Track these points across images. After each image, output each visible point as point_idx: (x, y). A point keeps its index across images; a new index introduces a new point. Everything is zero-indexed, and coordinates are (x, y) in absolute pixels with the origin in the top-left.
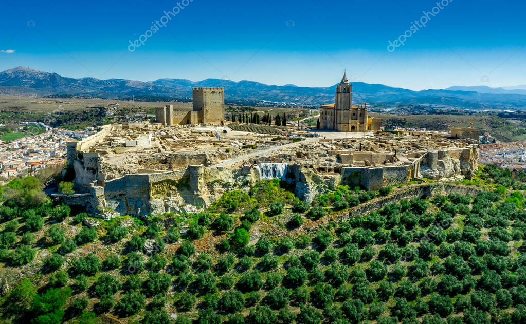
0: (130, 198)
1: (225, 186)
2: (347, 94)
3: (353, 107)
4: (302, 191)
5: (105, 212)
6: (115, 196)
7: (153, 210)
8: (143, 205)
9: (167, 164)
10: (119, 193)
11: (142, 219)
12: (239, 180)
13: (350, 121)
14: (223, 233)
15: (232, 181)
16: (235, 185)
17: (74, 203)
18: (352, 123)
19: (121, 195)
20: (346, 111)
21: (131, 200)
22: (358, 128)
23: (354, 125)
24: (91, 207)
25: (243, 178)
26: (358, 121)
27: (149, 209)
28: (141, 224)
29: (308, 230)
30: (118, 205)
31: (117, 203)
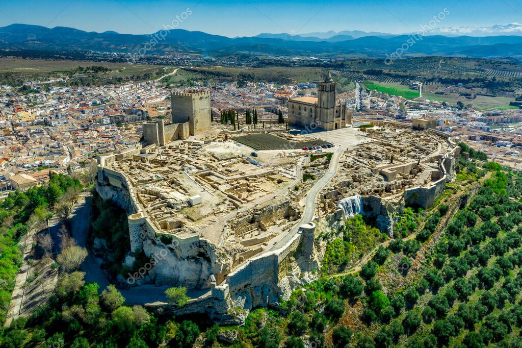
0: (256, 287)
1: (325, 238)
2: (332, 93)
3: (337, 104)
4: (384, 224)
5: (237, 314)
6: (239, 290)
7: (283, 294)
8: (270, 290)
9: (256, 223)
10: (243, 284)
11: (275, 308)
12: (334, 227)
13: (335, 119)
14: (357, 300)
15: (329, 230)
16: (332, 234)
17: (188, 312)
18: (336, 120)
19: (246, 286)
20: (332, 110)
21: (257, 288)
22: (341, 126)
23: (337, 122)
24: (216, 313)
25: (337, 224)
26: (341, 118)
27: (278, 294)
28: (276, 316)
29: (416, 271)
30: (245, 300)
31: (243, 298)
